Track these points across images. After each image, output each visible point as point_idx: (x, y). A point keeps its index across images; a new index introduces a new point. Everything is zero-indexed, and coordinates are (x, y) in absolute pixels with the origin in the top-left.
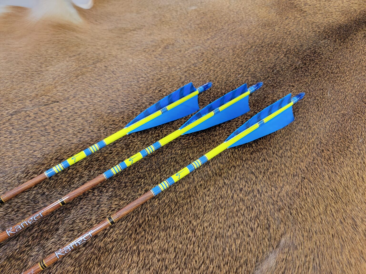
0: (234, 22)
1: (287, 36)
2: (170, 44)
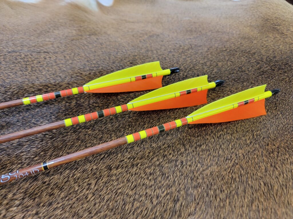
0: (218, 32)
1: (262, 48)
2: (156, 35)
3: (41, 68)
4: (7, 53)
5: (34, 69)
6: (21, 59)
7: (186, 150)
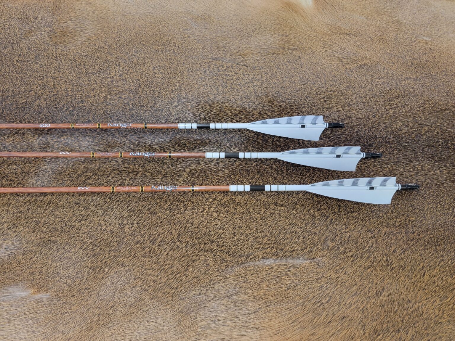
3: (239, 87)
4: (211, 60)
5: (233, 87)
6: (223, 71)
7: (339, 211)
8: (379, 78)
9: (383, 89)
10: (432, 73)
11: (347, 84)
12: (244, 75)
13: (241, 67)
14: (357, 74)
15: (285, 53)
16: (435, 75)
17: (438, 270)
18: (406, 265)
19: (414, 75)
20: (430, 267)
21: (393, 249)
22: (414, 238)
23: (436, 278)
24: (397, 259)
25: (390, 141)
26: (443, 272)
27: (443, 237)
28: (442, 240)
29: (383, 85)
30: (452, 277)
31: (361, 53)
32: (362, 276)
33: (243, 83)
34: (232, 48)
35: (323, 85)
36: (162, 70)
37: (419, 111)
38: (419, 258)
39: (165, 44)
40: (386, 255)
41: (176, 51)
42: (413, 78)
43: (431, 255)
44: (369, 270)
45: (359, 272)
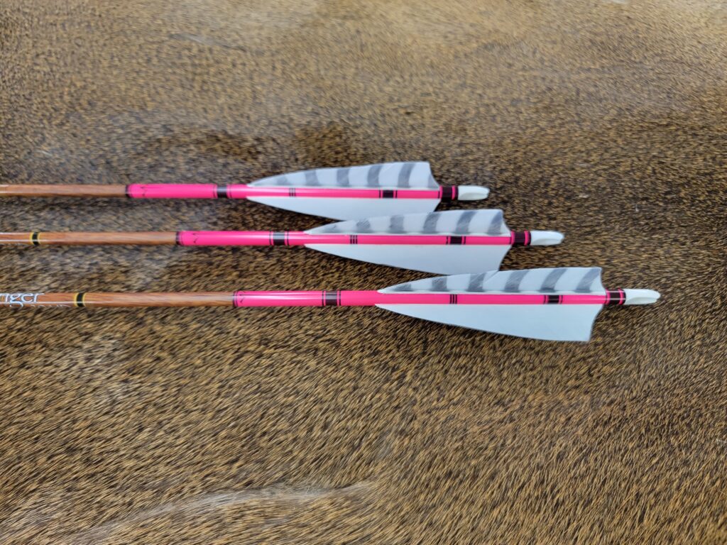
8: (524, 69)
9: (534, 90)
10: (633, 59)
11: (458, 81)
12: (234, 65)
13: (231, 51)
14: (478, 62)
15: (328, 25)
16: (641, 62)
17: (678, 503)
18: (594, 492)
19: (598, 64)
20: (656, 496)
21: (556, 450)
22: (610, 418)
23: (673, 528)
24: (568, 477)
25: (549, 189)
26: (692, 507)
27: (685, 412)
28: (683, 419)
29: (532, 83)
30: (717, 521)
31: (488, 24)
32: (476, 531)
33: (230, 80)
34: (218, 20)
35: (407, 83)
36: (53, 59)
37: (610, 129)
38: (627, 472)
39: (74, 12)
40: (539, 467)
41: (92, 24)
42: (597, 70)
43: (657, 463)
44: (495, 512)
45: (467, 519)
